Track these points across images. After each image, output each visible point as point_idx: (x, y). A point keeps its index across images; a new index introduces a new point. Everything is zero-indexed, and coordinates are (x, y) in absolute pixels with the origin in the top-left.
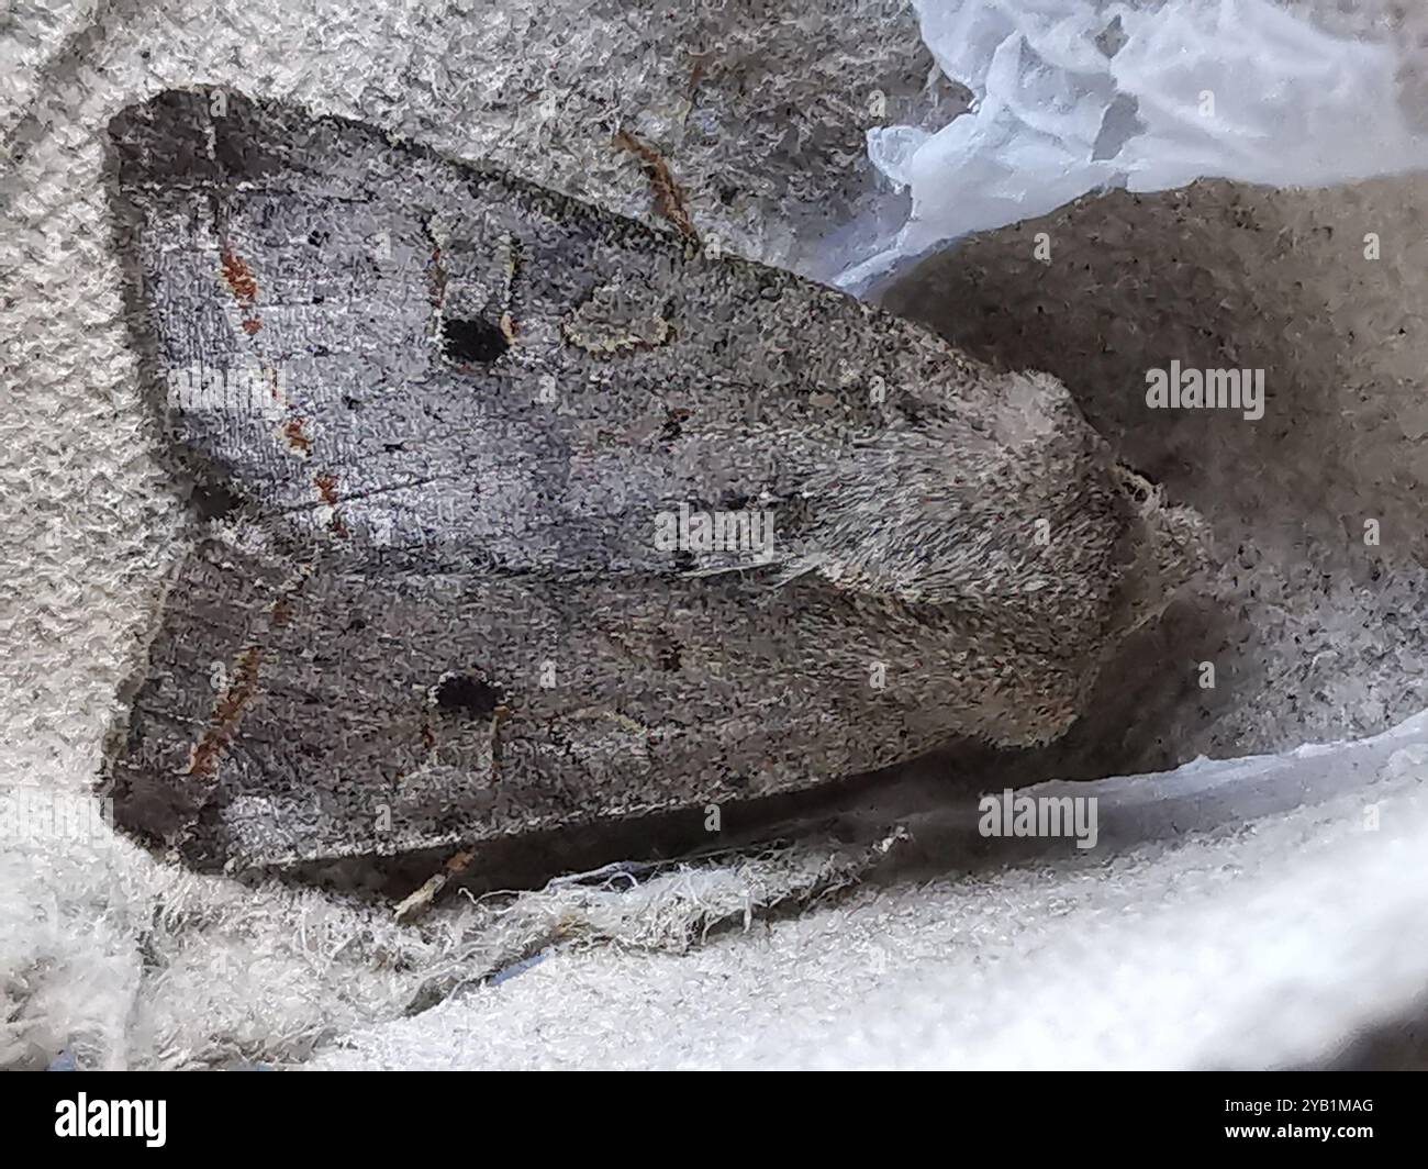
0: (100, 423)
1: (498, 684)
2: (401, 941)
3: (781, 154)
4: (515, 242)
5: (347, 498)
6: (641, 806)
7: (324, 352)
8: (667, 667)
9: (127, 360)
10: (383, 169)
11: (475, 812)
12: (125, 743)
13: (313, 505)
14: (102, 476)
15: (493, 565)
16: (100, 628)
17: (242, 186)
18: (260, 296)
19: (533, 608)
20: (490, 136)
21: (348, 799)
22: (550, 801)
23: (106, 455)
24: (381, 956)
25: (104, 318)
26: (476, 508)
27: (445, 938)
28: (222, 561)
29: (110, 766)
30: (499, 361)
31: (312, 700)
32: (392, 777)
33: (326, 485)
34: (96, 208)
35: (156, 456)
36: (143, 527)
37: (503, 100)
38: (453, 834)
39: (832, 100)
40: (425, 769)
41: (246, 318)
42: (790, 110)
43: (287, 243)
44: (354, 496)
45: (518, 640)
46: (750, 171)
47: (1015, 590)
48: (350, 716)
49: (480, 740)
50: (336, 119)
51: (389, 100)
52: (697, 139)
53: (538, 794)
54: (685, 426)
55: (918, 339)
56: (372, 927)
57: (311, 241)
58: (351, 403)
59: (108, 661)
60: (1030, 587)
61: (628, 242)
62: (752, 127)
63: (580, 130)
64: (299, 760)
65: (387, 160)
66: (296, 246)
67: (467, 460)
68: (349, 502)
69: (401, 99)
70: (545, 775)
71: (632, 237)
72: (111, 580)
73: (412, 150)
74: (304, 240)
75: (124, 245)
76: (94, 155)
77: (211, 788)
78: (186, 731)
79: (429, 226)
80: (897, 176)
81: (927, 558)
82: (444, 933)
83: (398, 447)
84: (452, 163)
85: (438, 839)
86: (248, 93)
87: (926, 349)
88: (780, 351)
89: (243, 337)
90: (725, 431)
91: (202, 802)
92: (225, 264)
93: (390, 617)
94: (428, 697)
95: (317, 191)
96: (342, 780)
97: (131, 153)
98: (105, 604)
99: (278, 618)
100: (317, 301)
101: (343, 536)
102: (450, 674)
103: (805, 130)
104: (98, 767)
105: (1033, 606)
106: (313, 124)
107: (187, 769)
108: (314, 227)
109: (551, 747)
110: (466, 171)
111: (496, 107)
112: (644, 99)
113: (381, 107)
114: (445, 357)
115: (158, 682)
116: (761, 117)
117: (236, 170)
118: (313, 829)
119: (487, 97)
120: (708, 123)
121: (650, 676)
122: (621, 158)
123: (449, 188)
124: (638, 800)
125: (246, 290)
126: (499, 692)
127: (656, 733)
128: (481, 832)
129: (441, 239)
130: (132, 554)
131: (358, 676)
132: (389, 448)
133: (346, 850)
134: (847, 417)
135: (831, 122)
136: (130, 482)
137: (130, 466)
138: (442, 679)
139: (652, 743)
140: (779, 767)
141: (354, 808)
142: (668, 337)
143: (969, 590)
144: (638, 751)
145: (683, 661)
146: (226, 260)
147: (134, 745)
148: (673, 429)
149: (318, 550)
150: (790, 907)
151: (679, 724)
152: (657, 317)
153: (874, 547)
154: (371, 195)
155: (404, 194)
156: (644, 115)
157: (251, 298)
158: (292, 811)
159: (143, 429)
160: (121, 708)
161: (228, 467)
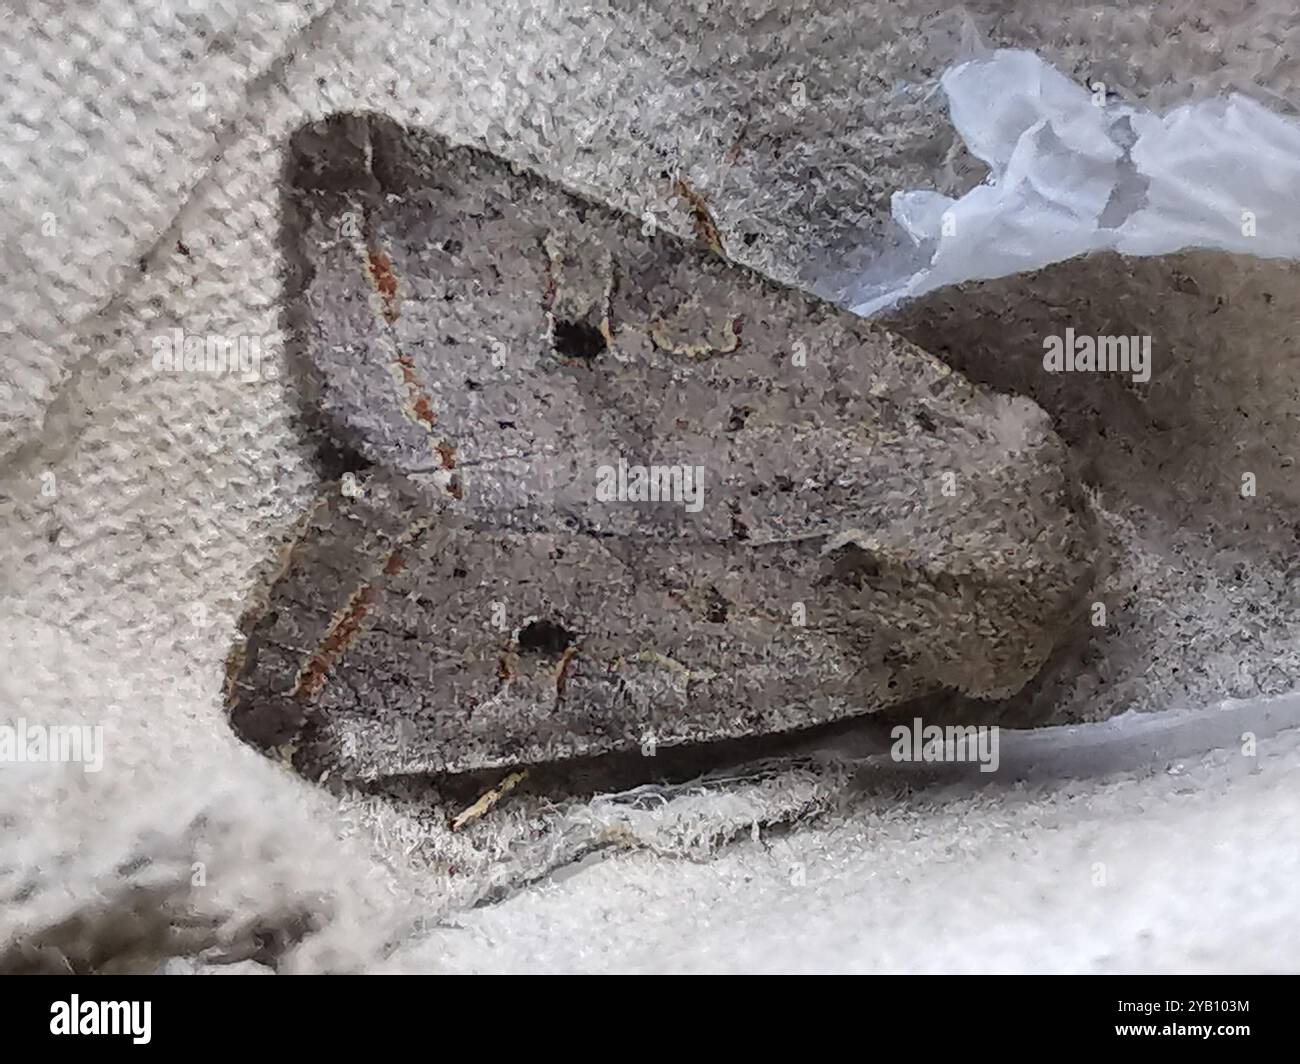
0: (251, 390)
1: (573, 629)
2: (456, 847)
3: (798, 208)
4: (615, 261)
5: (463, 465)
6: (673, 737)
7: (451, 341)
8: (714, 620)
9: (279, 337)
10: (506, 192)
11: (534, 738)
12: (241, 667)
13: (432, 470)
14: (247, 436)
15: (582, 527)
16: (230, 566)
17: (391, 198)
18: (401, 292)
19: (612, 566)
20: (577, 175)
21: (426, 723)
22: (599, 731)
23: (251, 418)
24: (440, 860)
25: (264, 300)
26: (572, 479)
27: (495, 846)
28: (350, 513)
29: (231, 686)
30: (599, 357)
31: (410, 636)
32: (468, 705)
33: (446, 451)
34: (270, 206)
35: (292, 422)
36: (273, 482)
37: (592, 146)
38: (513, 757)
39: (852, 169)
40: (497, 700)
41: (386, 309)
42: (813, 172)
43: (425, 248)
44: (469, 464)
45: (595, 591)
46: (770, 220)
47: (1016, 567)
48: (441, 651)
49: (545, 676)
50: (470, 149)
51: (506, 136)
52: (733, 191)
53: (587, 726)
54: (747, 421)
55: (930, 362)
56: (433, 836)
57: (446, 248)
58: (472, 385)
59: (235, 596)
60: (1029, 564)
61: (705, 266)
62: (778, 184)
63: (645, 176)
64: (389, 688)
65: (511, 185)
66: (433, 251)
67: (567, 438)
68: (464, 469)
69: (518, 137)
70: (598, 707)
71: (709, 264)
72: (242, 525)
73: (532, 180)
74: (439, 246)
75: (290, 239)
76: (273, 162)
77: (311, 709)
78: (294, 659)
79: (545, 242)
80: (917, 231)
81: (949, 538)
82: (493, 841)
83: (511, 425)
84: (564, 192)
85: (500, 760)
86: (400, 120)
87: (934, 371)
88: (826, 365)
89: (382, 323)
90: (779, 428)
91: (304, 722)
92: (372, 262)
93: (490, 569)
94: (510, 637)
95: (451, 207)
96: (424, 707)
97: (306, 163)
98: (236, 546)
99: (393, 564)
100: (448, 298)
101: (458, 497)
102: (535, 619)
103: (821, 190)
104: (221, 686)
105: (1030, 579)
106: (451, 151)
107: (292, 692)
108: (447, 238)
109: (607, 683)
110: (575, 200)
111: (588, 151)
112: (697, 155)
113: (500, 142)
114: (554, 352)
115: (274, 616)
116: (787, 177)
117: (387, 185)
118: (393, 748)
119: (581, 141)
120: (744, 178)
121: (701, 626)
122: (674, 202)
123: (562, 213)
124: (672, 733)
125: (386, 286)
126: (572, 636)
127: (697, 676)
128: (537, 754)
129: (553, 254)
130: (261, 505)
131: (452, 617)
132: (503, 425)
133: (421, 767)
134: (876, 421)
135: (846, 185)
136: (269, 442)
137: (271, 428)
138: (526, 622)
139: (692, 683)
140: (790, 709)
141: (430, 731)
142: (737, 346)
143: (982, 564)
144: (679, 690)
145: (729, 616)
146: (373, 259)
147: (251, 668)
148: (737, 422)
149: (436, 507)
150: (783, 827)
151: (717, 669)
152: (728, 328)
153: (903, 527)
154: (497, 214)
155: (525, 216)
156: (696, 168)
157: (392, 292)
158: (378, 732)
159: (286, 398)
160: (240, 637)
161: (362, 434)
